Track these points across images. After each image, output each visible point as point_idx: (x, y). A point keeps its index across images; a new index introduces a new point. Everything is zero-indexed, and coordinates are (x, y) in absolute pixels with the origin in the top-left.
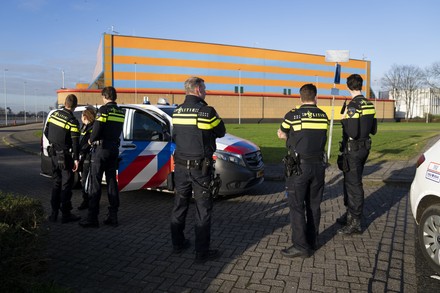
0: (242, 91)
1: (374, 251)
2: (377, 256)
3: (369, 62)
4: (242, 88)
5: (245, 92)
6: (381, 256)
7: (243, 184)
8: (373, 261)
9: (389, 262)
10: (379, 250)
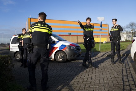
0: (71, 35)
1: (121, 71)
2: (122, 72)
3: (108, 25)
4: (71, 34)
5: (72, 35)
6: (124, 72)
7: (76, 56)
8: (122, 73)
9: (127, 73)
10: (123, 71)
